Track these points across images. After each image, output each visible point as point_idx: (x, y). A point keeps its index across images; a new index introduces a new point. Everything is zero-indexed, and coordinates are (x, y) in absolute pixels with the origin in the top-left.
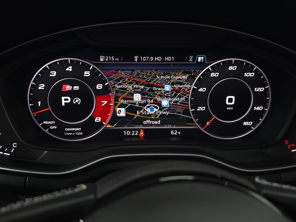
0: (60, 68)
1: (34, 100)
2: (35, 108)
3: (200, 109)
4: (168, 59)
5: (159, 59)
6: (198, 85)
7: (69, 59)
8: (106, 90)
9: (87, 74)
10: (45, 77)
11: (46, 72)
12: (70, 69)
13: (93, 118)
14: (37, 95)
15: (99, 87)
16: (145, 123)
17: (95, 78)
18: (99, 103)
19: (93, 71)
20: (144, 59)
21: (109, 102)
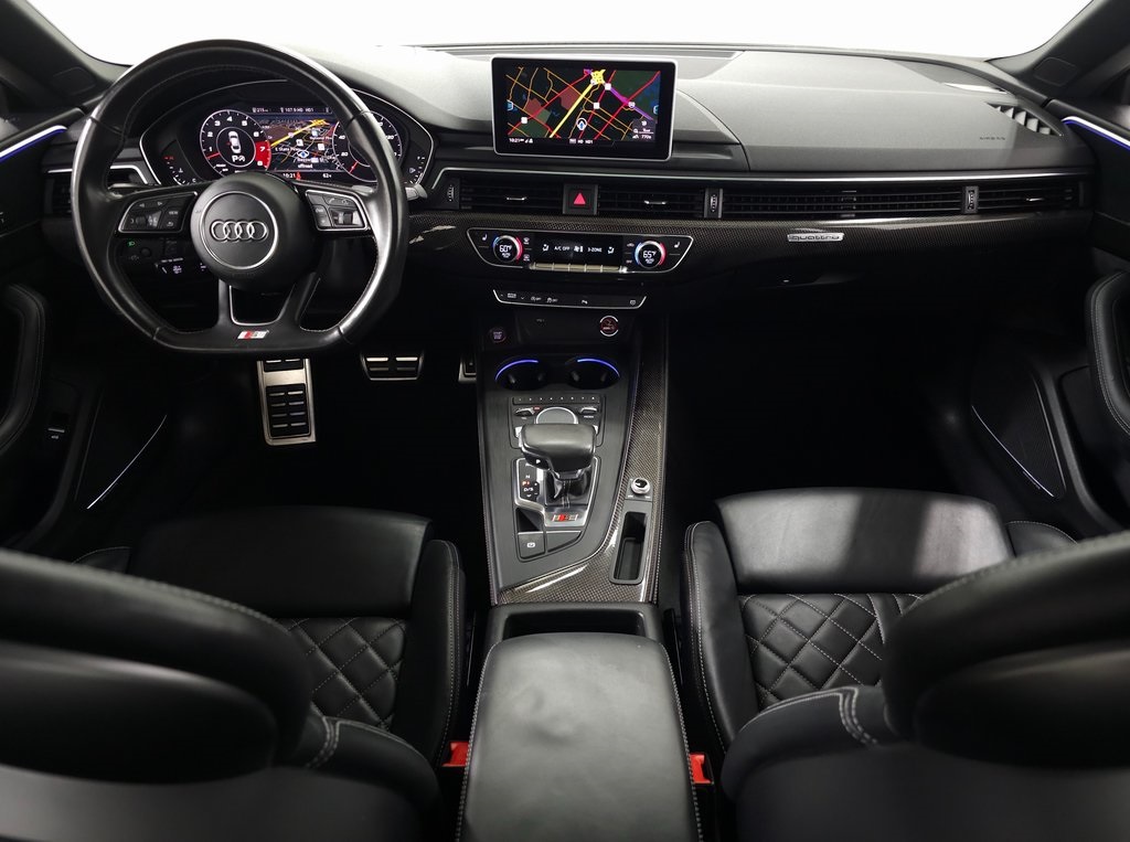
0: (223, 118)
1: (206, 147)
2: (208, 153)
3: (343, 154)
4: (308, 110)
5: (300, 110)
6: (339, 132)
7: (228, 111)
8: (262, 138)
9: (244, 123)
10: (211, 126)
11: (211, 122)
12: (230, 119)
13: (255, 162)
14: (208, 142)
15: (256, 134)
16: (299, 166)
17: (252, 128)
18: (258, 150)
19: (248, 121)
20: (288, 110)
21: (267, 148)
